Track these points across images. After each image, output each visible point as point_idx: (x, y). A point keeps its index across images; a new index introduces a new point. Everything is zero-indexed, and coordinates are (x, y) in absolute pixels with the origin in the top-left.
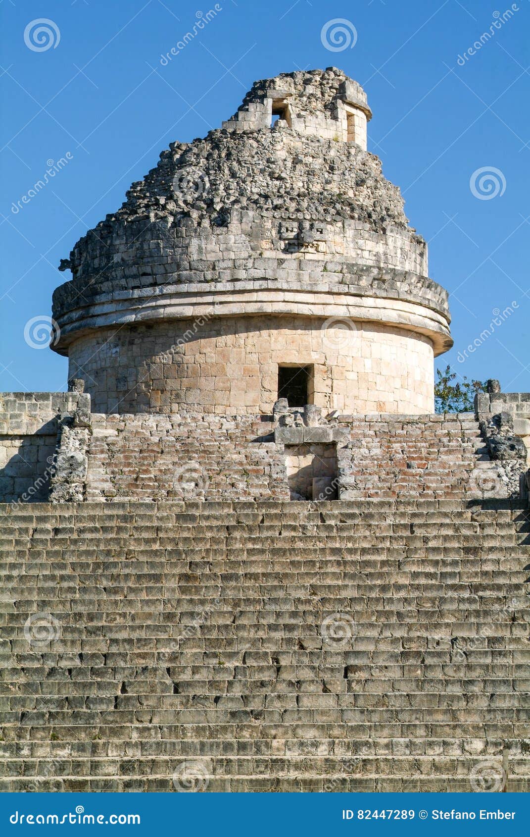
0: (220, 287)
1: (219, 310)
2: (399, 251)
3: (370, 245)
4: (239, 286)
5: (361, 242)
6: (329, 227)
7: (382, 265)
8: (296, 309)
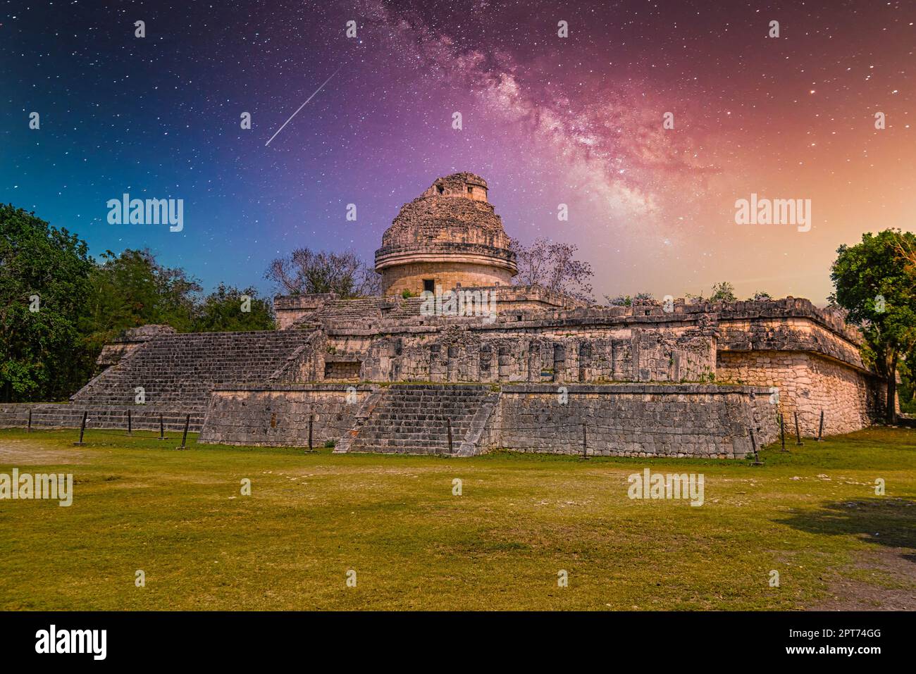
0: (401, 254)
1: (401, 262)
2: (475, 236)
3: (459, 235)
4: (407, 253)
5: (455, 234)
6: (441, 230)
7: (466, 242)
8: (425, 260)
